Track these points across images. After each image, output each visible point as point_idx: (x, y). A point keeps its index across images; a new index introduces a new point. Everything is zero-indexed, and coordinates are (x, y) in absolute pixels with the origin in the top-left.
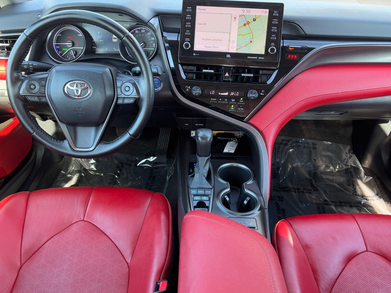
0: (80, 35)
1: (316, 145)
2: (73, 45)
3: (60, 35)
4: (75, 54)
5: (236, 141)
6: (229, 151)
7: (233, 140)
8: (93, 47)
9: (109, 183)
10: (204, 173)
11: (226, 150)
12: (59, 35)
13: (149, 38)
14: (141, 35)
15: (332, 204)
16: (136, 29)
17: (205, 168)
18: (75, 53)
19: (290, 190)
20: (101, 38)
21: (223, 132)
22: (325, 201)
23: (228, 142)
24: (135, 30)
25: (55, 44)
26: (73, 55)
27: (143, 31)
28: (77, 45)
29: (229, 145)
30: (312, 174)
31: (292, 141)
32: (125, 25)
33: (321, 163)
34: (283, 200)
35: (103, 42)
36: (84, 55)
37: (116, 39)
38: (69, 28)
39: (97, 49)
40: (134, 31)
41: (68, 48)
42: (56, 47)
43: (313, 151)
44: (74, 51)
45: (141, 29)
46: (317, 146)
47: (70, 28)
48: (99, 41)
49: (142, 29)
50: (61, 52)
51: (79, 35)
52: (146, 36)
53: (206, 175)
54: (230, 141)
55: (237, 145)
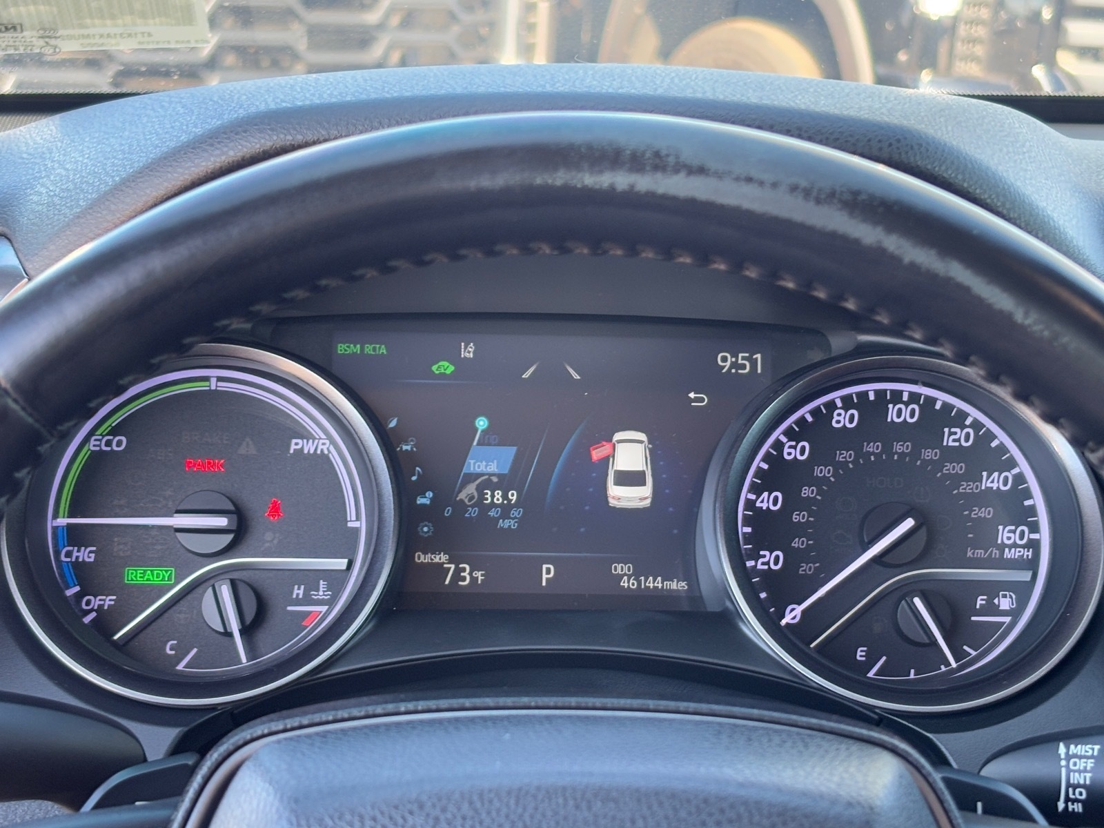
0: (309, 447)
2: (240, 533)
3: (120, 443)
4: (249, 617)
8: (422, 558)
12: (108, 443)
13: (957, 479)
14: (888, 449)
16: (836, 395)
18: (250, 613)
20: (499, 476)
24: (831, 406)
25: (63, 521)
26: (235, 627)
27: (906, 414)
28: (269, 536)
32: (724, 359)
35: (515, 513)
36: (376, 627)
37: (643, 483)
38: (206, 379)
39: (459, 571)
40: (823, 416)
41: (184, 561)
42: (69, 554)
44: (243, 589)
45: (880, 394)
47: (220, 379)
48: (482, 496)
49: (897, 396)
50: (109, 601)
51: (295, 445)
52: (929, 454)
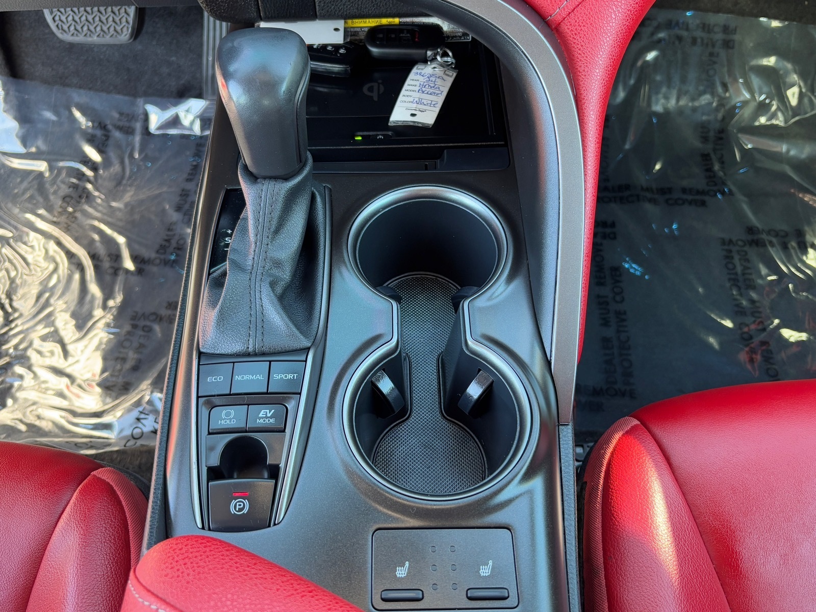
1: (734, 31)
5: (446, 59)
6: (413, 115)
7: (434, 59)
9: (64, 198)
10: (277, 264)
11: (400, 114)
15: (774, 240)
17: (282, 238)
19: (638, 196)
21: (396, 21)
22: (751, 230)
23: (414, 70)
29: (417, 83)
30: (712, 134)
31: (655, 23)
33: (743, 95)
34: (614, 233)
43: (723, 54)
46: (737, 37)
53: (286, 274)
54: (425, 61)
55: (449, 81)
